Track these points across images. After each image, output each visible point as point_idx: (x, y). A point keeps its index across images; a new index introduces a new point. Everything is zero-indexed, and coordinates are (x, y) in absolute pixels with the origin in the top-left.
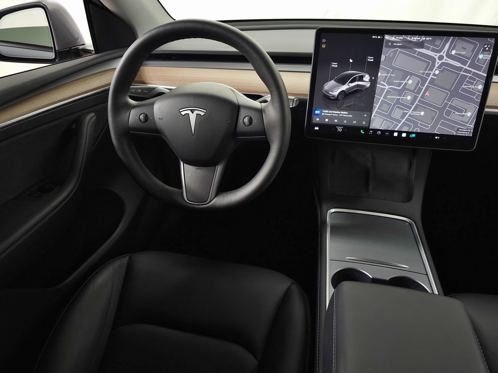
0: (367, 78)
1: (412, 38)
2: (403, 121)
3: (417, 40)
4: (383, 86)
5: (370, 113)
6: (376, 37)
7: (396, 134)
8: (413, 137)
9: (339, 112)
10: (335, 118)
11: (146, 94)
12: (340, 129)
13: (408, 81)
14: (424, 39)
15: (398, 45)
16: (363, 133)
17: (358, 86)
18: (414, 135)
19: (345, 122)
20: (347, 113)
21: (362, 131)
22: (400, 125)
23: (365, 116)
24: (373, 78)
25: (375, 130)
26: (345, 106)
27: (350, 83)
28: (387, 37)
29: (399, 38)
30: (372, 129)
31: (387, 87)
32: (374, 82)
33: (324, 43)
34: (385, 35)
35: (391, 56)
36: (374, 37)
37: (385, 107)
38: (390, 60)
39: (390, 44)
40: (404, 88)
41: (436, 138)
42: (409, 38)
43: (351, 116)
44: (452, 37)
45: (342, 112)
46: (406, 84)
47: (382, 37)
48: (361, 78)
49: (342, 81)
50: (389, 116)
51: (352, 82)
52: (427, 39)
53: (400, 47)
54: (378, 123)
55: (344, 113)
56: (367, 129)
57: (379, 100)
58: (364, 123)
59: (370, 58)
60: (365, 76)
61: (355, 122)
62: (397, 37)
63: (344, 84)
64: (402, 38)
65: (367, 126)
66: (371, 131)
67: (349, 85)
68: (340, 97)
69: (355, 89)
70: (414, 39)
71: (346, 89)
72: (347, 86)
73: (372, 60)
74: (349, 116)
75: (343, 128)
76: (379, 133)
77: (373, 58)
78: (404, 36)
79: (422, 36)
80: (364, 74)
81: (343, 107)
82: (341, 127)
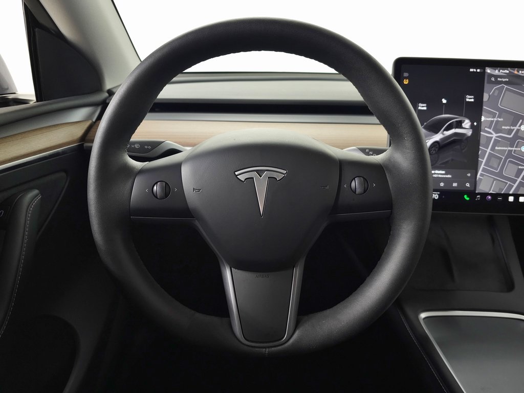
0: (467, 123)
1: (520, 72)
2: (519, 180)
4: (489, 134)
5: (474, 171)
6: (475, 70)
7: (511, 199)
11: (148, 151)
12: (435, 195)
13: (520, 126)
15: (504, 80)
16: (468, 199)
17: (456, 134)
19: (442, 184)
20: (444, 172)
21: (466, 196)
22: (515, 186)
23: (469, 175)
24: (475, 124)
25: (484, 195)
26: (439, 162)
27: (444, 130)
28: (488, 71)
29: (504, 72)
30: (479, 194)
31: (494, 135)
32: (476, 130)
33: (406, 78)
34: (486, 68)
35: (496, 94)
36: (471, 70)
37: (494, 162)
38: (494, 100)
39: (493, 79)
40: (517, 136)
42: (516, 72)
43: (449, 176)
46: (518, 130)
47: (482, 71)
48: (459, 125)
49: (435, 128)
50: (500, 174)
51: (447, 129)
53: (506, 83)
54: (487, 184)
55: (439, 172)
56: (472, 193)
57: (486, 152)
58: (468, 185)
60: (464, 121)
61: (455, 185)
62: (501, 71)
63: (437, 132)
64: (508, 72)
65: (473, 189)
66: (478, 196)
67: (443, 134)
68: (432, 151)
69: (453, 139)
70: (522, 73)
71: (440, 139)
72: (441, 135)
73: (473, 100)
74: (447, 176)
75: (440, 193)
76: (489, 198)
77: (473, 97)
78: (510, 69)
80: (462, 118)
81: (438, 164)
82: (437, 193)
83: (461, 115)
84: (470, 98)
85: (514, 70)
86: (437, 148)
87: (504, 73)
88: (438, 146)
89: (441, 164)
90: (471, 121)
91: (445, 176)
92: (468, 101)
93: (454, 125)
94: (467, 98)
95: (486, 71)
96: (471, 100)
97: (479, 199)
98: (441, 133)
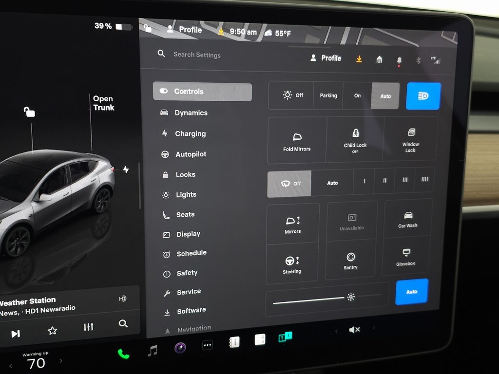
1: (232, 31)
3: (247, 36)
5: (137, 288)
6: (109, 26)
7: (235, 342)
8: (288, 341)
9: (22, 303)
10: (12, 323)
12: (38, 362)
14: (269, 33)
16: (127, 357)
18: (289, 335)
19: (53, 331)
20: (54, 300)
21: (120, 352)
23: (124, 299)
24: (126, 169)
25: (167, 343)
26: (38, 276)
27: (41, 191)
28: (147, 27)
29: (189, 30)
30: (154, 341)
32: (131, 183)
34: (141, 20)
36: (99, 26)
39: (161, 51)
41: (352, 330)
42: (220, 32)
43: (69, 308)
45: (32, 301)
47: (129, 27)
51: (48, 188)
52: (279, 33)
55: (40, 301)
56: (137, 343)
58: (123, 323)
59: (101, 99)
60: (95, 164)
61: (88, 327)
62: (181, 28)
63: (20, 199)
64: (200, 31)
65: (138, 331)
66: (152, 348)
67: (38, 202)
68: (14, 249)
69: (69, 212)
70: (237, 35)
71: (32, 214)
72: (34, 204)
73: (111, 108)
74: (64, 309)
75: (47, 353)
76: (181, 347)
77: (111, 99)
78: (206, 23)
79: (261, 24)
80: (88, 157)
81: (34, 279)
82: (42, 354)
83: (85, 149)
84: (104, 104)
85: (216, 27)
86: (25, 239)
87: (190, 34)
88: (28, 234)
89: (41, 280)
90: (113, 164)
91: (57, 310)
92: (99, 109)
93: (66, 177)
94: (96, 103)
95: (140, 28)
96: (107, 107)
97: (155, 353)
98: (32, 200)
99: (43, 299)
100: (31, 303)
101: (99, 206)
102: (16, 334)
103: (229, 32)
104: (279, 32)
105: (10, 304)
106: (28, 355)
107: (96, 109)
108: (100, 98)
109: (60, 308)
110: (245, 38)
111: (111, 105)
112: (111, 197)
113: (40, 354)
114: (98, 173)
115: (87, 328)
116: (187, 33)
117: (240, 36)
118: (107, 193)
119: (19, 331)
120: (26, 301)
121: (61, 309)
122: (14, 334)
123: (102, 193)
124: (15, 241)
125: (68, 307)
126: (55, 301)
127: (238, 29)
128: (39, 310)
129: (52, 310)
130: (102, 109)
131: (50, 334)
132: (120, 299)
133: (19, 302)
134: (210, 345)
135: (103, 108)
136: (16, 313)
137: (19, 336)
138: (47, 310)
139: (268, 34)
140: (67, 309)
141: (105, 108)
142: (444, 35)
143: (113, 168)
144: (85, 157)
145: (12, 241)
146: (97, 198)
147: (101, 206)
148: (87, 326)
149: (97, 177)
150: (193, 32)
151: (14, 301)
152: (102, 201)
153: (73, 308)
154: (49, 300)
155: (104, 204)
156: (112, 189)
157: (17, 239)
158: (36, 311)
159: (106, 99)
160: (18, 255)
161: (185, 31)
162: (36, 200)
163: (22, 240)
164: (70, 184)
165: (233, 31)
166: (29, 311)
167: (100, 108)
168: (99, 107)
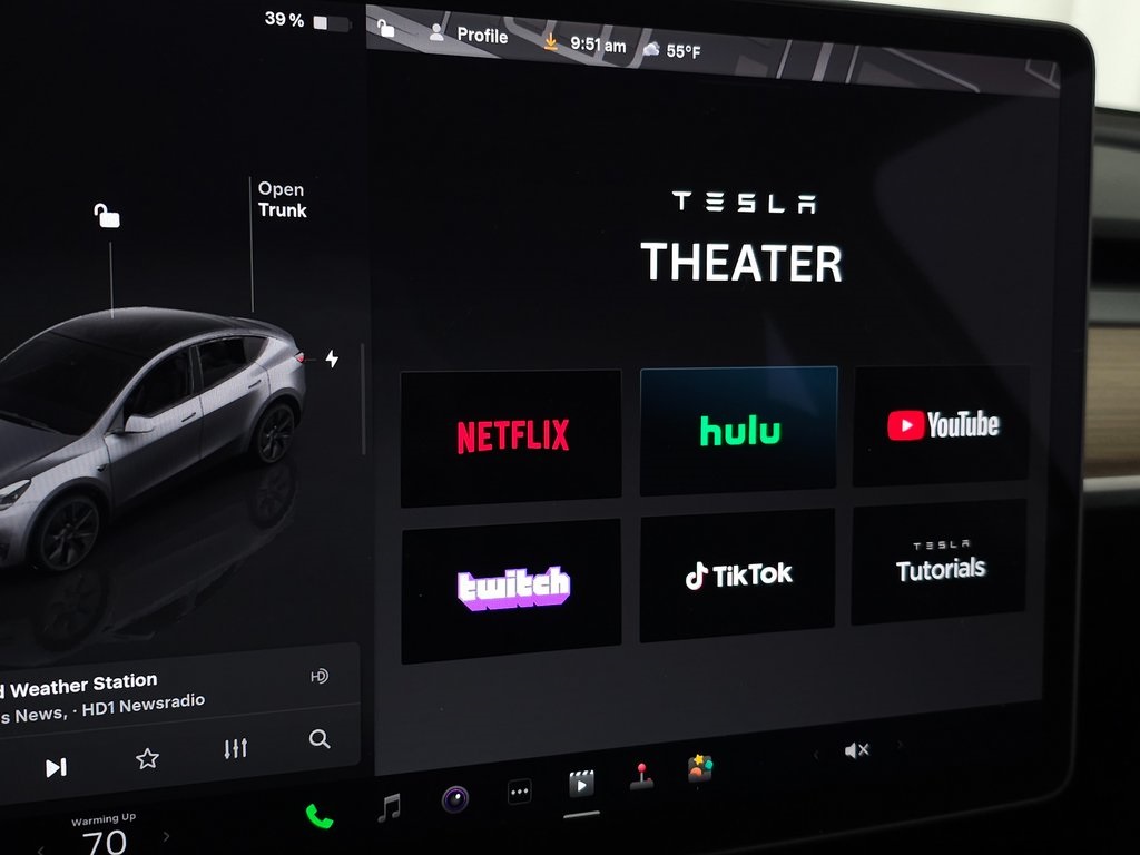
0: (277, 359)
1: (576, 42)
3: (608, 56)
5: (353, 649)
6: (297, 21)
9: (74, 687)
10: (48, 740)
12: (110, 839)
14: (654, 49)
16: (327, 824)
19: (148, 759)
20: (152, 680)
21: (311, 811)
23: (322, 676)
24: (332, 359)
26: (116, 621)
27: (129, 409)
28: (384, 24)
29: (479, 36)
30: (393, 783)
34: (371, 9)
36: (276, 18)
42: (550, 44)
44: (827, 48)
45: (99, 683)
47: (344, 25)
51: (148, 400)
52: (676, 51)
55: (118, 683)
58: (319, 739)
59: (277, 190)
61: (236, 749)
62: (462, 31)
63: (76, 427)
64: (504, 38)
65: (354, 759)
66: (388, 799)
67: (123, 435)
68: (59, 550)
69: (196, 459)
70: (586, 51)
71: (105, 465)
72: (111, 440)
73: (301, 212)
74: (177, 703)
75: (133, 817)
76: (458, 796)
77: (299, 190)
78: (516, 22)
79: (639, 29)
80: (241, 327)
81: (107, 628)
82: (120, 818)
84: (284, 201)
85: (539, 31)
86: (87, 526)
87: (482, 46)
90: (301, 345)
91: (160, 704)
92: (271, 214)
93: (189, 375)
94: (264, 199)
95: (369, 28)
96: (289, 209)
97: (396, 814)
98: (107, 431)
99: (126, 678)
100: (96, 688)
101: (268, 447)
102: (56, 768)
103: (569, 45)
104: (675, 48)
105: (46, 690)
106: (86, 823)
107: (264, 214)
108: (275, 187)
109: (167, 701)
110: (604, 59)
111: (299, 205)
112: (297, 424)
113: (116, 820)
114: (266, 367)
115: (231, 751)
116: (474, 43)
117: (592, 53)
118: (287, 415)
119: (63, 761)
120: (84, 683)
121: (170, 704)
122: (51, 768)
123: (276, 415)
124: (63, 531)
125: (188, 700)
126: (155, 683)
127: (588, 39)
128: (117, 706)
129: (148, 706)
130: (279, 215)
131: (142, 767)
132: (313, 677)
133: (66, 685)
134: (526, 791)
135: (281, 212)
136: (58, 714)
137: (64, 773)
138: (136, 707)
139: (651, 50)
140: (185, 702)
141: (285, 212)
142: (1031, 67)
143: (302, 354)
144: (236, 327)
145: (54, 530)
146: (263, 427)
147: (272, 448)
148: (231, 746)
149: (263, 376)
150: (487, 40)
151: (54, 685)
152: (273, 435)
153: (200, 701)
154: (141, 681)
155: (280, 441)
156: (298, 406)
157: (68, 525)
158: (109, 708)
159: (288, 190)
160: (67, 568)
161: (470, 39)
162: (116, 431)
163: (80, 528)
164: (199, 391)
165: (578, 42)
166: (92, 709)
167: (275, 211)
168: (272, 208)
